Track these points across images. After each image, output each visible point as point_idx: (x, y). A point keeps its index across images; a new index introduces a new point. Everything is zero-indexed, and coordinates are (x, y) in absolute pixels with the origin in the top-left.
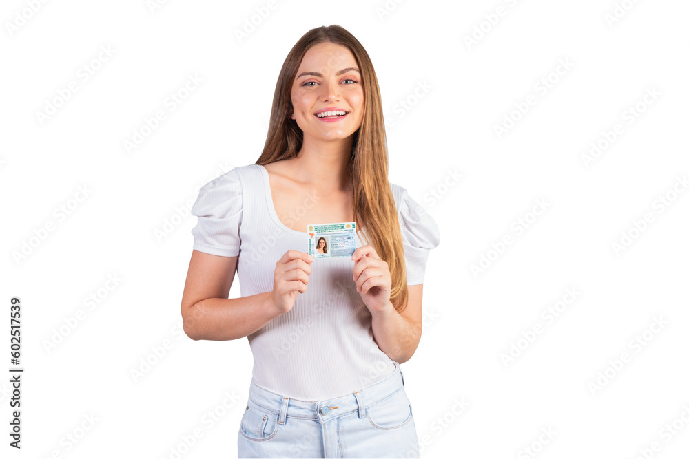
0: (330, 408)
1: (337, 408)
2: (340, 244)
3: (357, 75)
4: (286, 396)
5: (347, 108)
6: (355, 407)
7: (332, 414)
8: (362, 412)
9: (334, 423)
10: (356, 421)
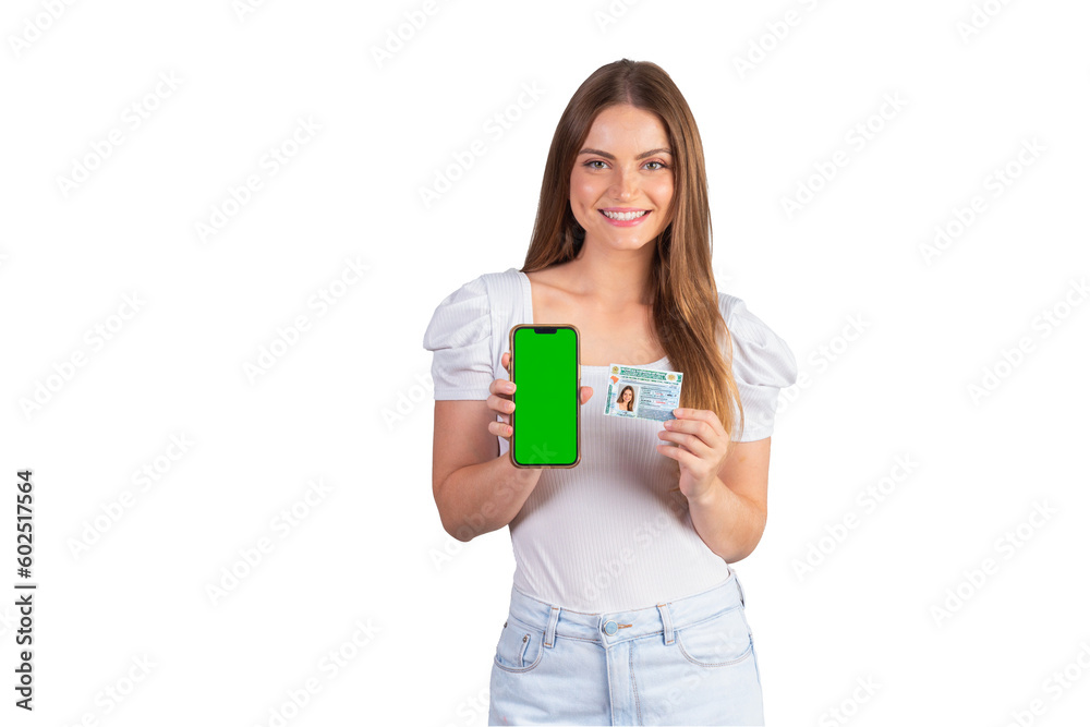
0: (619, 626)
1: (630, 626)
2: (654, 402)
3: (666, 157)
4: (556, 605)
5: (648, 205)
6: (658, 627)
7: (621, 634)
8: (669, 636)
9: (625, 649)
10: (658, 649)
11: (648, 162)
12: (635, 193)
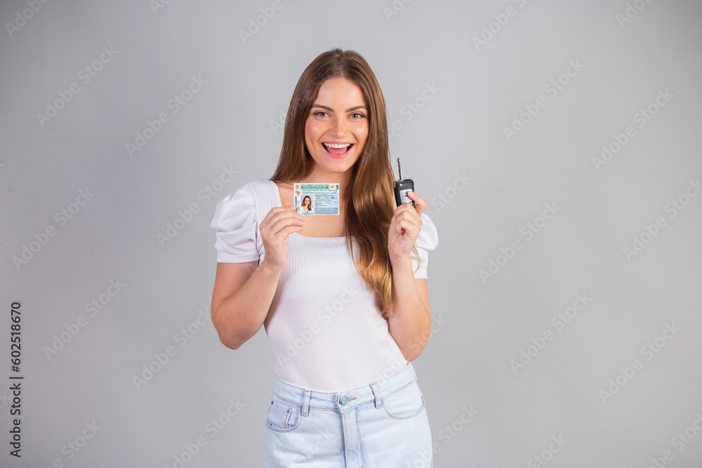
0: (349, 399)
1: (355, 398)
3: (364, 111)
4: (308, 389)
5: (353, 141)
6: (372, 397)
7: (350, 404)
8: (378, 403)
9: (353, 413)
10: (373, 411)
11: (353, 114)
12: (346, 132)
